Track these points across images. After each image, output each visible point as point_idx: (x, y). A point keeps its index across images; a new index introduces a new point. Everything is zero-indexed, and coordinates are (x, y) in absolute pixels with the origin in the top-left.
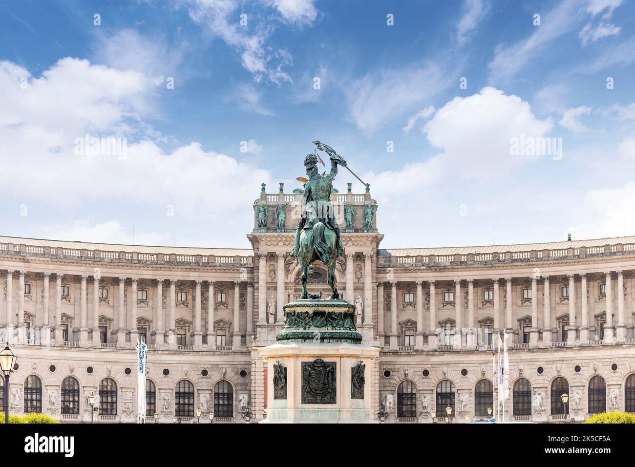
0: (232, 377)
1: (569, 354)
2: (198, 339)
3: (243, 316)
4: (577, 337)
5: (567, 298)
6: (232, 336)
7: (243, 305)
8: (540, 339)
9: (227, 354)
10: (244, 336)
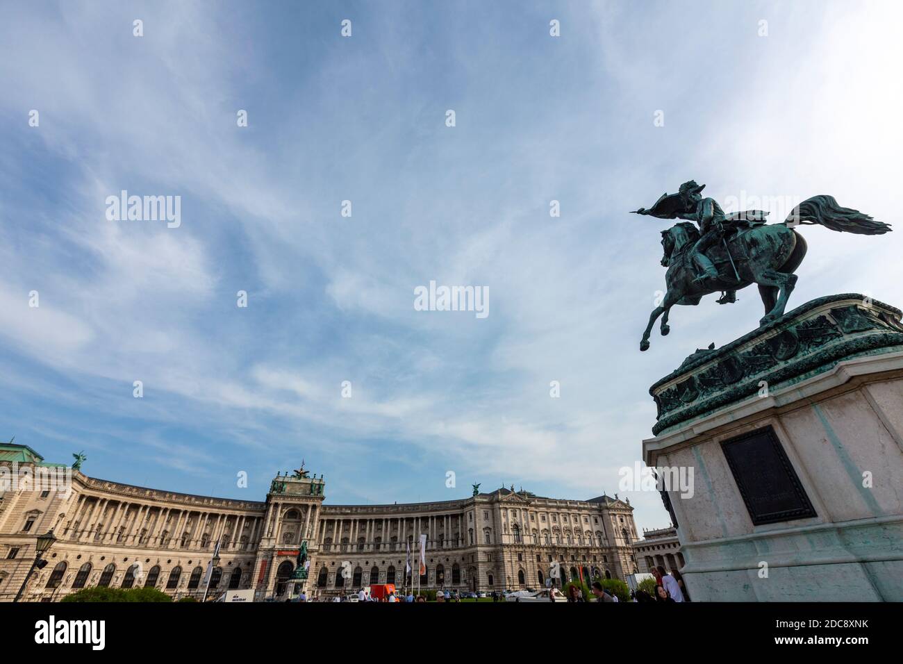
0: (243, 566)
1: (397, 555)
2: (231, 545)
3: (256, 534)
4: (400, 547)
5: (397, 529)
6: (248, 544)
7: (256, 528)
8: (385, 547)
9: (244, 553)
10: (253, 544)
